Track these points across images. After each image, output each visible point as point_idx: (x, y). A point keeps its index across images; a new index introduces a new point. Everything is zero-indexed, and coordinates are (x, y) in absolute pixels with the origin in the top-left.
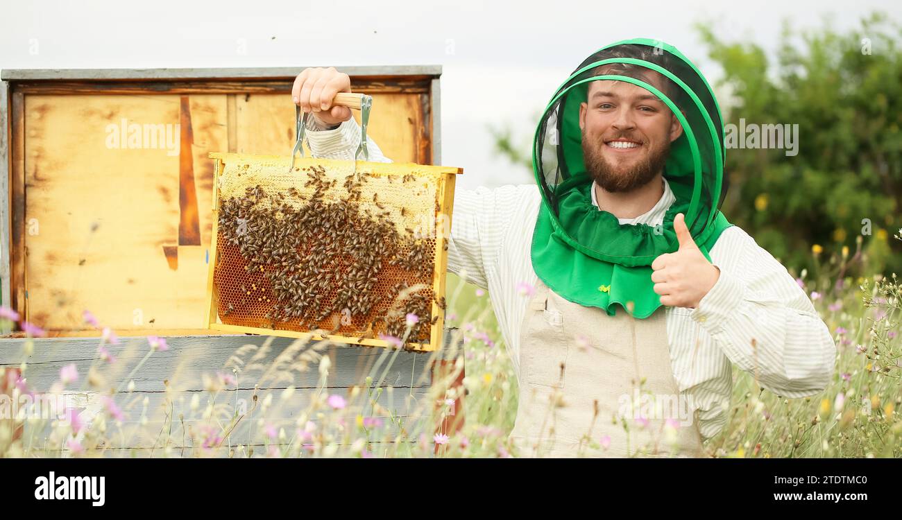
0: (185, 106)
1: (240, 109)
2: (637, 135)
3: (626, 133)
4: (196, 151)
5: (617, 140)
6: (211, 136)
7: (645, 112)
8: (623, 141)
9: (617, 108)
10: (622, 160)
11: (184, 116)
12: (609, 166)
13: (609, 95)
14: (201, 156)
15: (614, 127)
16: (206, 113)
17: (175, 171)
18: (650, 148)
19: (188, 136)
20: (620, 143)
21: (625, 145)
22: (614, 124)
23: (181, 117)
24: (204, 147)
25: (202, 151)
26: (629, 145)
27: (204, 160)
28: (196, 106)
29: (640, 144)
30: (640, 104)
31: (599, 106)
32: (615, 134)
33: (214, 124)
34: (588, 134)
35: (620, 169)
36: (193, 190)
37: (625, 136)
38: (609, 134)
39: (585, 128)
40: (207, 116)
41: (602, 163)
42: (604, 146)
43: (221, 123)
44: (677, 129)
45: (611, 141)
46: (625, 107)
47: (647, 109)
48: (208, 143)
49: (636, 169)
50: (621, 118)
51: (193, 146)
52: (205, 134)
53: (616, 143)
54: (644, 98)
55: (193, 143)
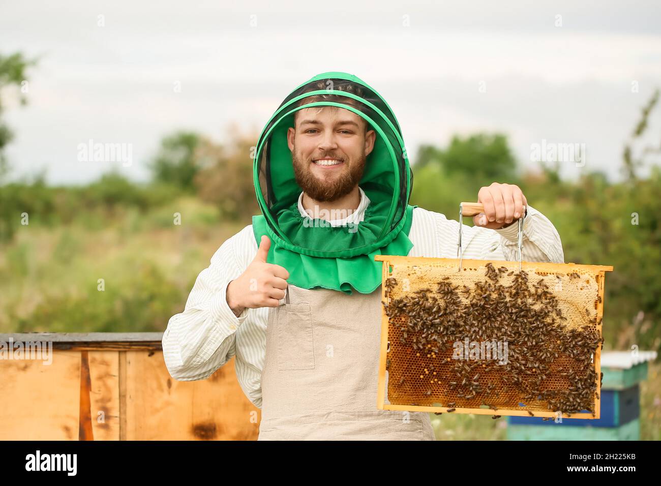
0: (85, 361)
1: (129, 363)
2: (339, 154)
3: (330, 153)
4: (93, 397)
5: (323, 159)
6: (105, 385)
7: (344, 134)
8: (328, 159)
9: (322, 132)
10: (328, 174)
11: (84, 369)
12: (318, 180)
13: (314, 122)
14: (97, 401)
15: (320, 148)
16: (102, 366)
17: (77, 413)
18: (350, 164)
19: (86, 384)
20: (326, 161)
21: (330, 162)
22: (320, 146)
23: (82, 370)
24: (100, 394)
25: (98, 397)
26: (333, 162)
27: (100, 404)
28: (94, 360)
29: (342, 161)
30: (339, 128)
31: (306, 131)
32: (321, 154)
33: (108, 375)
34: (298, 155)
35: (327, 182)
36: (90, 429)
37: (330, 155)
38: (316, 154)
39: (295, 149)
40: (103, 369)
41: (312, 178)
42: (312, 164)
43: (114, 374)
44: (369, 146)
45: (318, 160)
46: (328, 132)
47: (346, 132)
48: (103, 389)
49: (340, 180)
50: (325, 140)
51: (91, 393)
52: (100, 383)
53: (323, 161)
54: (343, 123)
55: (91, 390)
